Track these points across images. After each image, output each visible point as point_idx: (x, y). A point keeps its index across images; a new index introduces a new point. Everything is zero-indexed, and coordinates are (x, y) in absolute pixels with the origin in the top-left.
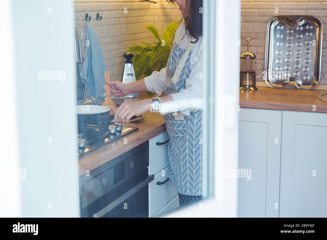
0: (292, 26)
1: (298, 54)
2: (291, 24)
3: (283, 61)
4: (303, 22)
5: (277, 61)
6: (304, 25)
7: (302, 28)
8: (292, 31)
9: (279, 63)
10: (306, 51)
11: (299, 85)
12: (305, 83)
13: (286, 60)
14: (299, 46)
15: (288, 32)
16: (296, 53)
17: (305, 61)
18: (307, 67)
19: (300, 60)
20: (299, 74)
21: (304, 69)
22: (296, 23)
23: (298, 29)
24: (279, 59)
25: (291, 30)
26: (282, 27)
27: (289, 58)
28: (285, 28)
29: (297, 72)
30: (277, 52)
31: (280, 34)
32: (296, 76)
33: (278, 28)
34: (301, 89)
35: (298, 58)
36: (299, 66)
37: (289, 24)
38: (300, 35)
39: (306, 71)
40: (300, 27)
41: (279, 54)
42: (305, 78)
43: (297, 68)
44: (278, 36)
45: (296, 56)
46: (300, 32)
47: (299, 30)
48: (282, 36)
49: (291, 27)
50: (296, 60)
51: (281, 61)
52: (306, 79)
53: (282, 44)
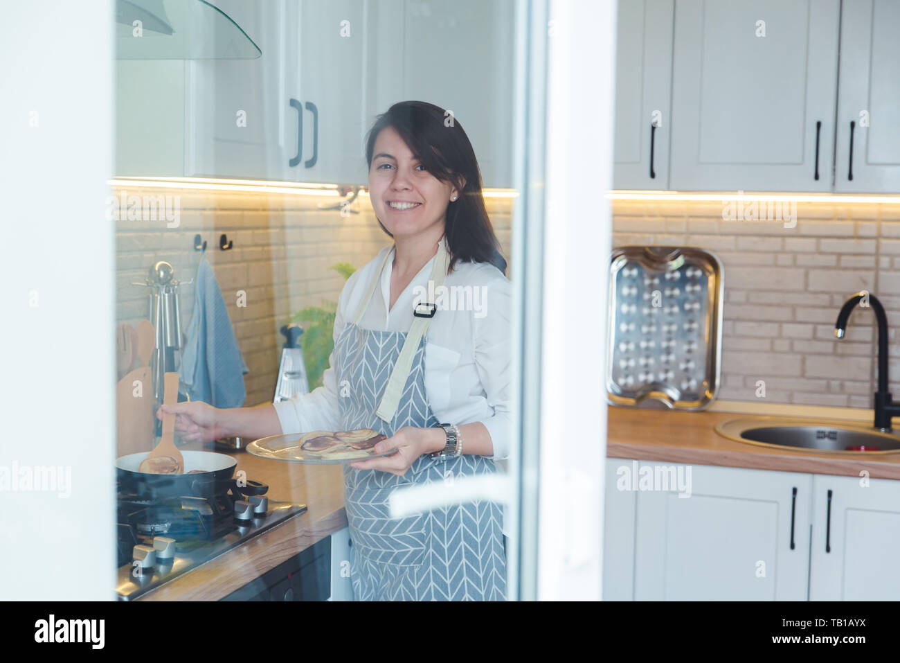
0: (656, 269)
1: (669, 332)
2: (655, 265)
3: (638, 346)
4: (680, 261)
5: (623, 347)
6: (682, 269)
7: (677, 275)
8: (656, 281)
9: (627, 351)
10: (686, 326)
11: (672, 400)
12: (686, 395)
13: (643, 344)
14: (671, 314)
15: (647, 282)
16: (665, 328)
17: (686, 347)
18: (688, 361)
19: (673, 344)
20: (671, 375)
21: (682, 366)
22: (663, 262)
23: (668, 276)
24: (628, 343)
25: (652, 277)
26: (635, 272)
27: (648, 340)
28: (641, 275)
29: (667, 371)
30: (623, 327)
31: (630, 287)
32: (666, 380)
33: (626, 273)
34: (677, 410)
35: (669, 340)
36: (672, 358)
37: (650, 266)
38: (672, 289)
39: (686, 370)
40: (673, 272)
41: (628, 331)
42: (684, 386)
43: (667, 362)
44: (625, 291)
45: (664, 336)
46: (673, 284)
47: (672, 279)
48: (634, 291)
49: (652, 272)
50: (664, 344)
51: (632, 346)
52: (688, 389)
53: (633, 309)
